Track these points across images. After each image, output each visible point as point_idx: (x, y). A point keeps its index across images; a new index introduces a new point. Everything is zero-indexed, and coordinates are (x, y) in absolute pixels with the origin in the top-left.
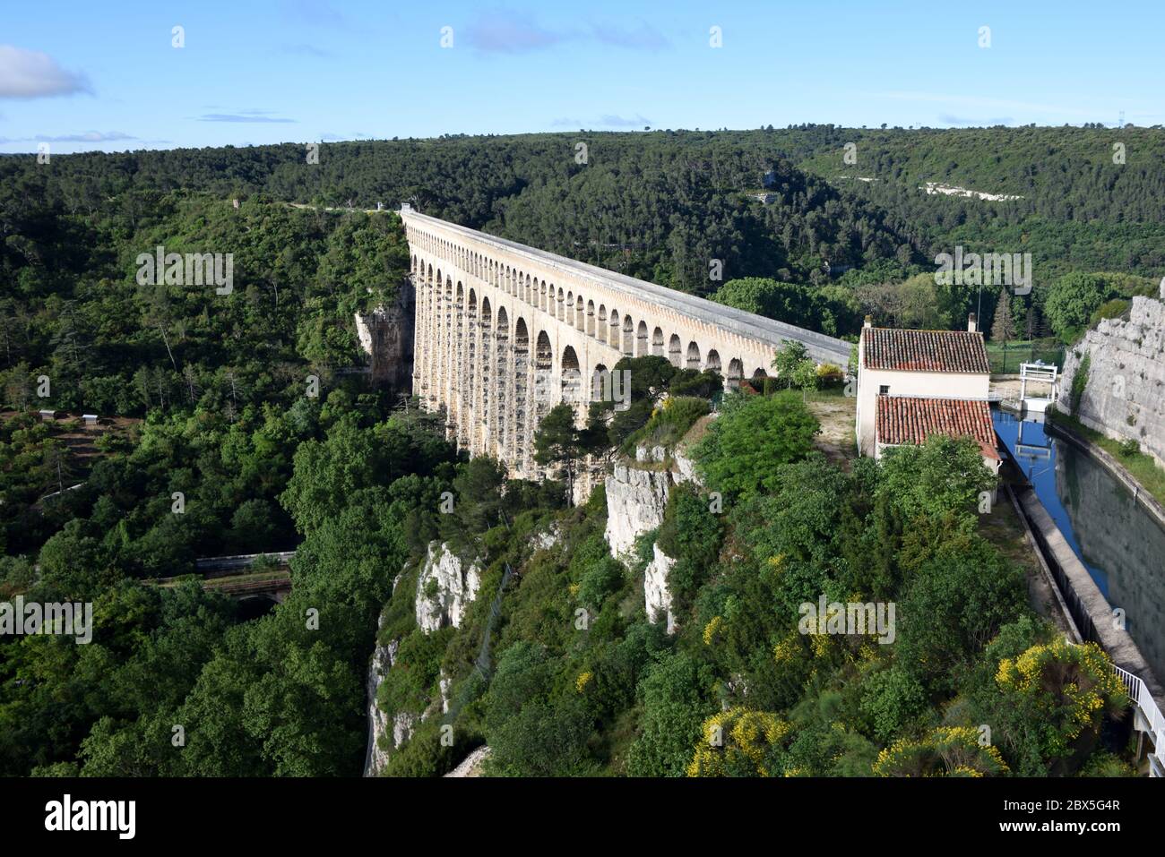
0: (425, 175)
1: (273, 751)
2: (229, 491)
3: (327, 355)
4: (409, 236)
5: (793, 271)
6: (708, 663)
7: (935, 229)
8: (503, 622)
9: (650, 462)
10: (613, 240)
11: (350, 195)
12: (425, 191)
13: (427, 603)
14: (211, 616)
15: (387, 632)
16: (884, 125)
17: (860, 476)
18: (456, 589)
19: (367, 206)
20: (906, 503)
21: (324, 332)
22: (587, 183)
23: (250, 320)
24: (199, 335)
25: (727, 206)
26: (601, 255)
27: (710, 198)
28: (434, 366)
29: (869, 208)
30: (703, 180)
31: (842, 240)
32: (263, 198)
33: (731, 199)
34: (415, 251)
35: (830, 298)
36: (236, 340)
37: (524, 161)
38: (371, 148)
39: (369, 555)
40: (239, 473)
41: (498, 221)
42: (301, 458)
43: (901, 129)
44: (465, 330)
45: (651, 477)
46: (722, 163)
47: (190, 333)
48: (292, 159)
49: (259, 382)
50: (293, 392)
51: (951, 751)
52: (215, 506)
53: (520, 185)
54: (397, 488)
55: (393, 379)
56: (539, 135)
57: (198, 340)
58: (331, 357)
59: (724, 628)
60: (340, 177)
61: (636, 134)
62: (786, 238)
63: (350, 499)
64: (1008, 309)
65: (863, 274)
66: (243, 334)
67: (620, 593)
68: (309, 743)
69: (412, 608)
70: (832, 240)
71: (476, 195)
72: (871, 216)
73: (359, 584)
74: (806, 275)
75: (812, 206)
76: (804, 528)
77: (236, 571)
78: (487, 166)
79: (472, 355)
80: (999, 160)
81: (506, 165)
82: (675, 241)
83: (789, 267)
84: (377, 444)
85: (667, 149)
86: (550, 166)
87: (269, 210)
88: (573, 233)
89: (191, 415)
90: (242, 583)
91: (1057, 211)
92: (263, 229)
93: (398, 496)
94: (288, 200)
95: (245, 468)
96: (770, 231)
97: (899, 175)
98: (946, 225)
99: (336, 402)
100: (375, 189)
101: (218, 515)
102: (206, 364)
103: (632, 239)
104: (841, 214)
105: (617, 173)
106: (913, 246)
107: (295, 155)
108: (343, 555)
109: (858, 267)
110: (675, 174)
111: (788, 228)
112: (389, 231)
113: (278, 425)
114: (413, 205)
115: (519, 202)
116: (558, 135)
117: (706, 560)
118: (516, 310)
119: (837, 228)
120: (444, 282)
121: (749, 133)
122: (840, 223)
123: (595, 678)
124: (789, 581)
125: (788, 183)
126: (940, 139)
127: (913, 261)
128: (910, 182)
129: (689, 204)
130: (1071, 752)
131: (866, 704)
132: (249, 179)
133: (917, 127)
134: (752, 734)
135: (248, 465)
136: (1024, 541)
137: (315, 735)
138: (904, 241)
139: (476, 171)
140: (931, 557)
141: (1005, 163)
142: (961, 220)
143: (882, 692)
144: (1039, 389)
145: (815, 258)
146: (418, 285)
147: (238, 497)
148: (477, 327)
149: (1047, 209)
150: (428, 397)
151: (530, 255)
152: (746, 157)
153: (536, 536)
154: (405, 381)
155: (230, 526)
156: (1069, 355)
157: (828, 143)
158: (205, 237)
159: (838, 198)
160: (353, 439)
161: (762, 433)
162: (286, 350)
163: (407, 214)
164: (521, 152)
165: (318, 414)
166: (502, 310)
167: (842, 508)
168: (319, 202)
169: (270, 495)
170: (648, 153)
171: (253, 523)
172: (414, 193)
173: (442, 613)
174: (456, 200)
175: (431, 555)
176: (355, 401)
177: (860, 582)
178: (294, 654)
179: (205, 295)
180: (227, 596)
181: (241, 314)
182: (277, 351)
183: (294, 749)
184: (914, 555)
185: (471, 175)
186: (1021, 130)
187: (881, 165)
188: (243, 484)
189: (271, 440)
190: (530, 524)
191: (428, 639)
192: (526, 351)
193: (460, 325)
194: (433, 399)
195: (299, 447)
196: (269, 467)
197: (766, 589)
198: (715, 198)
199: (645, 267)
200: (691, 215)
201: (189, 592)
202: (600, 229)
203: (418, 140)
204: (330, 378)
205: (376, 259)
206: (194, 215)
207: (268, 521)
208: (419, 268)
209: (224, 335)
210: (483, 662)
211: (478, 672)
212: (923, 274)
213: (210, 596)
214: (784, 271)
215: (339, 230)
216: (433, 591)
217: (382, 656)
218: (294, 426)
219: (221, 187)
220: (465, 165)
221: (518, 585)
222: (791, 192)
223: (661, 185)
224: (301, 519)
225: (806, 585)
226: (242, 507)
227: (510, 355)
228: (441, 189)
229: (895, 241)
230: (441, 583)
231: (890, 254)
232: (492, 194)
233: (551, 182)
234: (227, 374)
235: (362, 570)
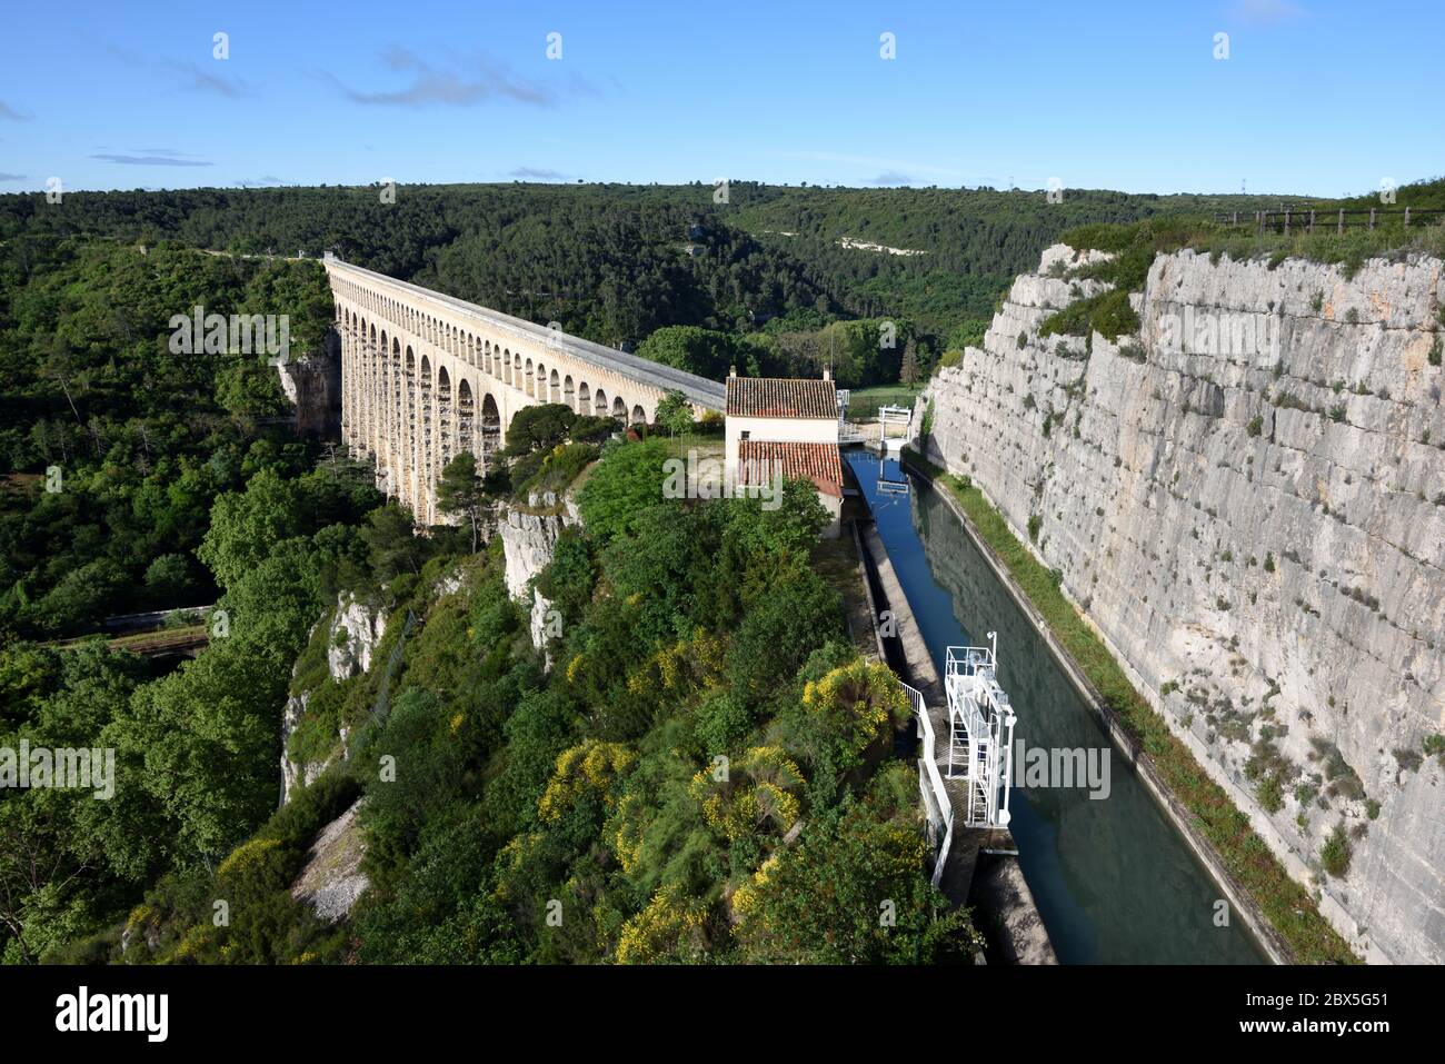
0: (353, 223)
1: (177, 810)
2: (141, 546)
3: (248, 405)
4: (333, 284)
5: (720, 320)
6: (571, 699)
7: (851, 281)
8: (404, 667)
9: (541, 507)
10: (545, 289)
11: (270, 242)
12: (349, 240)
13: (337, 652)
14: (116, 677)
15: (300, 683)
16: (804, 183)
17: (712, 517)
18: (365, 637)
19: (290, 254)
20: (749, 541)
21: (244, 381)
22: (518, 234)
23: (162, 370)
24: (107, 386)
25: (656, 258)
26: (534, 304)
27: (639, 249)
28: (362, 415)
29: (790, 261)
30: (633, 232)
31: (765, 291)
32: (173, 244)
33: (659, 251)
34: (339, 299)
35: (754, 345)
36: (147, 391)
37: (456, 210)
38: (295, 194)
39: (287, 606)
40: (153, 528)
41: (429, 270)
42: (219, 511)
43: (819, 188)
44: (391, 378)
45: (542, 521)
46: (650, 217)
47: (94, 384)
48: (210, 204)
49: (174, 434)
50: (211, 443)
51: (756, 769)
52: (125, 562)
53: (451, 235)
54: (322, 537)
55: (321, 427)
56: (473, 185)
57: (104, 391)
58: (253, 407)
59: (586, 665)
60: (262, 224)
61: (570, 186)
62: (712, 288)
63: (273, 550)
64: (914, 355)
65: (784, 322)
66: (155, 385)
67: (514, 635)
68: (216, 799)
69: (325, 658)
70: (755, 290)
71: (407, 244)
72: (792, 269)
73: (274, 636)
74: (732, 323)
75: (736, 258)
76: (659, 567)
77: (149, 627)
78: (418, 215)
79: (399, 403)
80: (905, 218)
81: (437, 214)
82: (606, 290)
83: (716, 315)
84: (300, 494)
85: (596, 202)
86: (482, 215)
87: (180, 256)
88: (505, 283)
89: (98, 469)
90: (155, 641)
91: (956, 265)
92: (174, 276)
93: (324, 545)
94: (202, 247)
95: (159, 522)
96: (698, 282)
97: (817, 230)
98: (860, 277)
99: (259, 452)
100: (299, 236)
101: (129, 571)
102: (114, 416)
103: (564, 288)
104: (763, 266)
105: (548, 224)
106: (830, 297)
107: (213, 201)
108: (260, 606)
109: (780, 316)
110: (605, 226)
111: (714, 279)
112: (312, 279)
113: (196, 477)
114: (336, 253)
115: (451, 251)
116: (492, 186)
117: (579, 601)
118: (439, 358)
119: (760, 280)
120: (368, 330)
121: (679, 188)
122: (763, 275)
123: (468, 720)
124: (644, 618)
125: (714, 235)
126: (854, 198)
127: (831, 309)
128: (828, 237)
129: (619, 255)
130: (861, 762)
131: (700, 731)
132: (162, 224)
133: (833, 186)
134: (600, 766)
135: (163, 520)
136: (857, 571)
137: (222, 790)
138: (822, 292)
139: (406, 220)
140: (767, 590)
141: (911, 221)
142: (874, 273)
143: (713, 717)
144: (898, 430)
145: (740, 307)
146: (343, 334)
147: (151, 552)
148: (401, 376)
149: (948, 263)
150: (357, 445)
151: (448, 305)
152: (673, 211)
153: (442, 582)
154: (334, 429)
155: (143, 582)
156: (918, 400)
157: (753, 199)
158: (109, 284)
159: (761, 251)
160: (273, 490)
161: (629, 477)
162: (203, 401)
163: (330, 263)
164: (453, 201)
165: (240, 466)
166: (425, 358)
167: (693, 548)
168: (235, 249)
169: (186, 551)
170: (578, 206)
171: (169, 578)
172: (337, 241)
173: (353, 661)
174: (386, 248)
175: (342, 604)
176: (281, 450)
177: (706, 617)
178: (200, 712)
179: (111, 344)
180: (138, 655)
181: (152, 364)
182: (194, 401)
183: (200, 806)
184: (754, 589)
185: (401, 224)
186: (924, 192)
187: (801, 221)
188: (158, 538)
189: (189, 492)
190: (437, 571)
191: (339, 687)
192: (449, 399)
193: (386, 373)
194: (363, 447)
195: (216, 499)
196: (187, 521)
197: (625, 627)
198: (645, 249)
199: (577, 317)
200: (621, 266)
201: (94, 653)
202: (532, 279)
203: (347, 188)
204: (253, 428)
205: (299, 307)
206: (96, 262)
207: (186, 576)
208: (344, 317)
209: (134, 386)
210: (379, 709)
211: (375, 719)
212: (838, 322)
213: (116, 656)
214: (711, 320)
215: (257, 278)
216: (343, 640)
217: (295, 707)
218: (214, 478)
219: (128, 233)
220: (395, 214)
221: (421, 631)
222: (716, 244)
223: (591, 237)
224: (220, 572)
225: (660, 621)
226: (156, 562)
227: (435, 403)
228: (369, 238)
229: (814, 292)
230: (351, 631)
231: (809, 304)
232: (423, 243)
233: (483, 232)
234: (138, 426)
235: (278, 621)
